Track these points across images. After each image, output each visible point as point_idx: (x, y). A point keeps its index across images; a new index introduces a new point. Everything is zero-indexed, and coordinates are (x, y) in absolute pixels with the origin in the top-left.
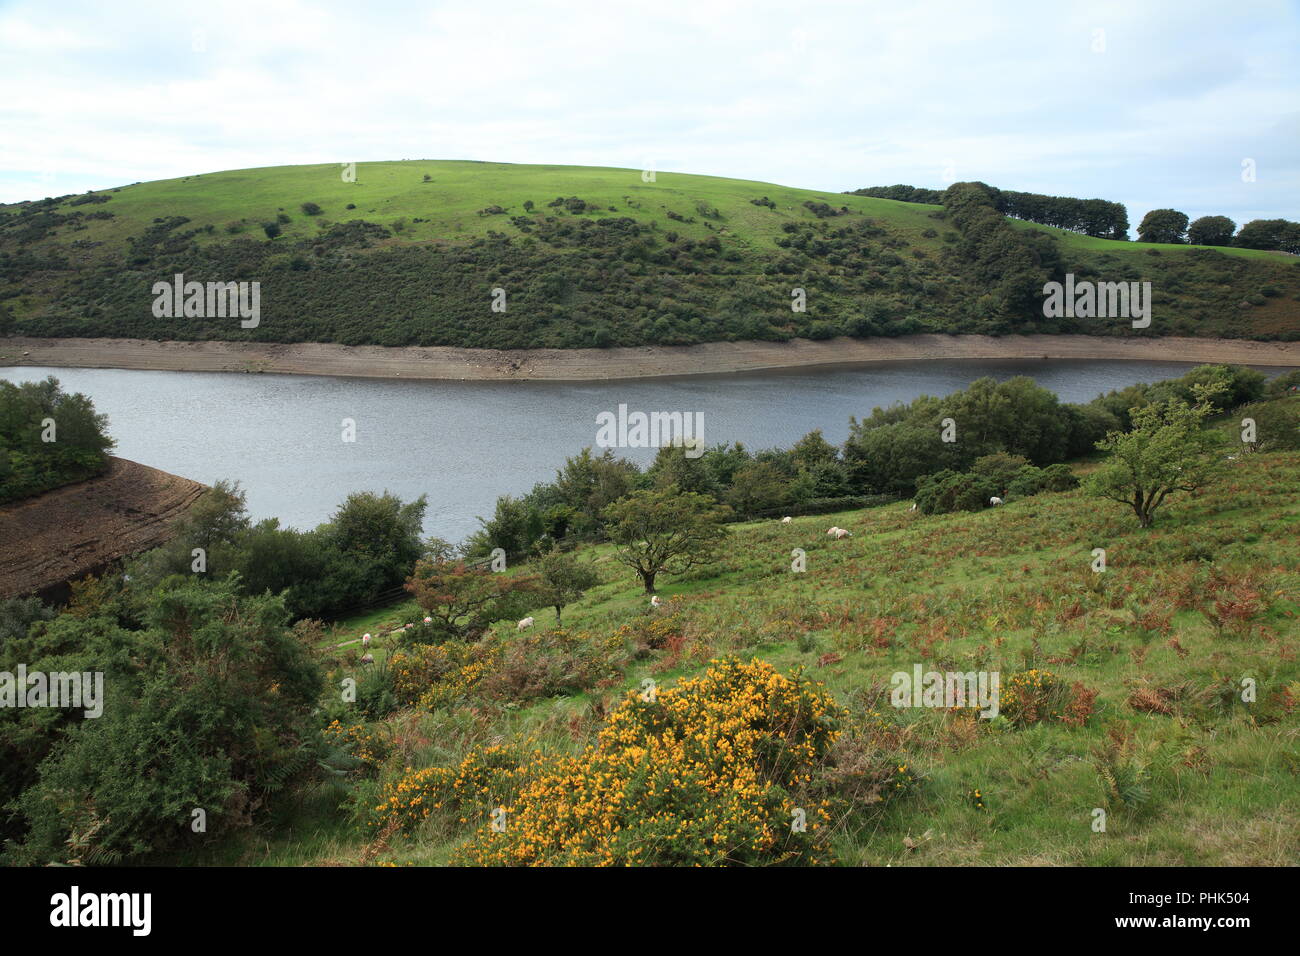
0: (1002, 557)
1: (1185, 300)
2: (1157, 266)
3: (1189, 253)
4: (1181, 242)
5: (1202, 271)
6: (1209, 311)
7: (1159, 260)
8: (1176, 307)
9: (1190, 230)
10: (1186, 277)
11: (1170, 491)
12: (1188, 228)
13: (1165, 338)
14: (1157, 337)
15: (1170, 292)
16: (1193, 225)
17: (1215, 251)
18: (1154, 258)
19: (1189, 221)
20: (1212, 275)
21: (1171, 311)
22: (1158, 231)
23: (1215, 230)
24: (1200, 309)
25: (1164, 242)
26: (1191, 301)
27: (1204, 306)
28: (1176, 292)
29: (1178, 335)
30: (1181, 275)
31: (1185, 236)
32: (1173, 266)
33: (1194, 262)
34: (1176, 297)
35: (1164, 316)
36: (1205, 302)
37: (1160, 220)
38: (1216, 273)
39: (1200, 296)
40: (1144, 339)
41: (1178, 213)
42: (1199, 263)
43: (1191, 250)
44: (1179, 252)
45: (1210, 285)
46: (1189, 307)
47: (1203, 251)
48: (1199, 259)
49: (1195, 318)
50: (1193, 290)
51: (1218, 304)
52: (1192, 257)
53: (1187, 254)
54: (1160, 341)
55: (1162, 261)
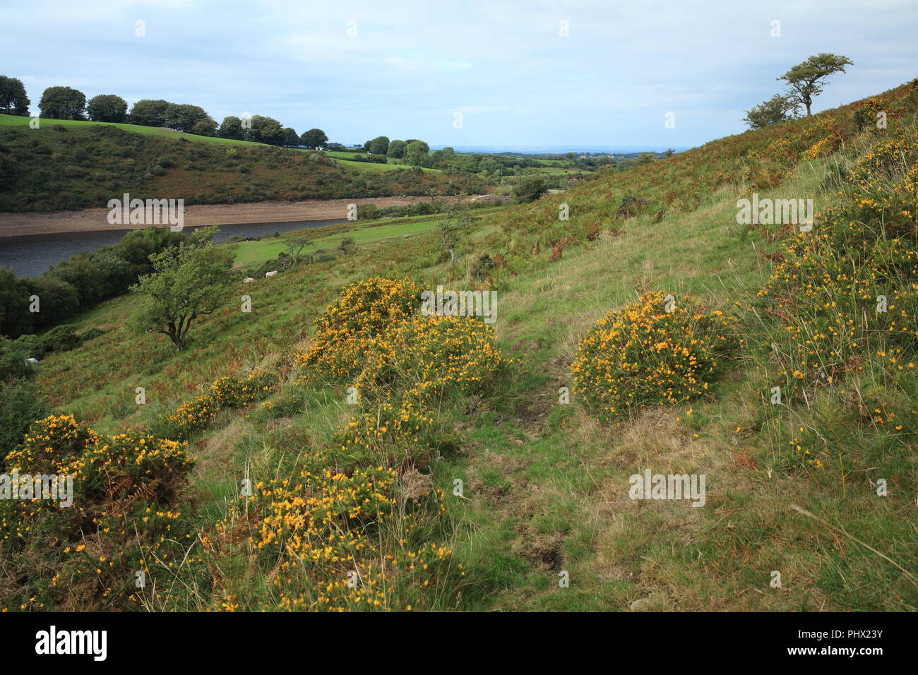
0: (69, 403)
1: (98, 173)
2: (65, 142)
3: (92, 129)
4: (82, 119)
5: (107, 146)
6: (121, 182)
7: (65, 136)
8: (90, 180)
9: (89, 107)
10: (94, 152)
11: (194, 317)
12: (87, 105)
13: (87, 210)
14: (79, 210)
15: (82, 166)
16: (90, 102)
17: (115, 127)
18: (61, 134)
19: (87, 99)
20: (117, 149)
21: (87, 184)
22: (59, 107)
23: (109, 109)
24: (113, 181)
25: (67, 119)
26: (103, 174)
27: (115, 178)
28: (88, 166)
29: (97, 206)
30: (90, 150)
31: (86, 114)
32: (81, 141)
33: (98, 137)
34: (88, 170)
35: (81, 189)
36: (115, 174)
37: (59, 98)
38: (121, 148)
39: (111, 169)
40: (67, 213)
41: (75, 91)
42: (103, 139)
43: (94, 126)
44: (84, 128)
45: (117, 158)
46: (102, 179)
47: (104, 127)
48: (102, 135)
49: (110, 190)
50: (102, 164)
51: (127, 175)
52: (95, 132)
53: (91, 130)
54: (83, 213)
55: (70, 137)
